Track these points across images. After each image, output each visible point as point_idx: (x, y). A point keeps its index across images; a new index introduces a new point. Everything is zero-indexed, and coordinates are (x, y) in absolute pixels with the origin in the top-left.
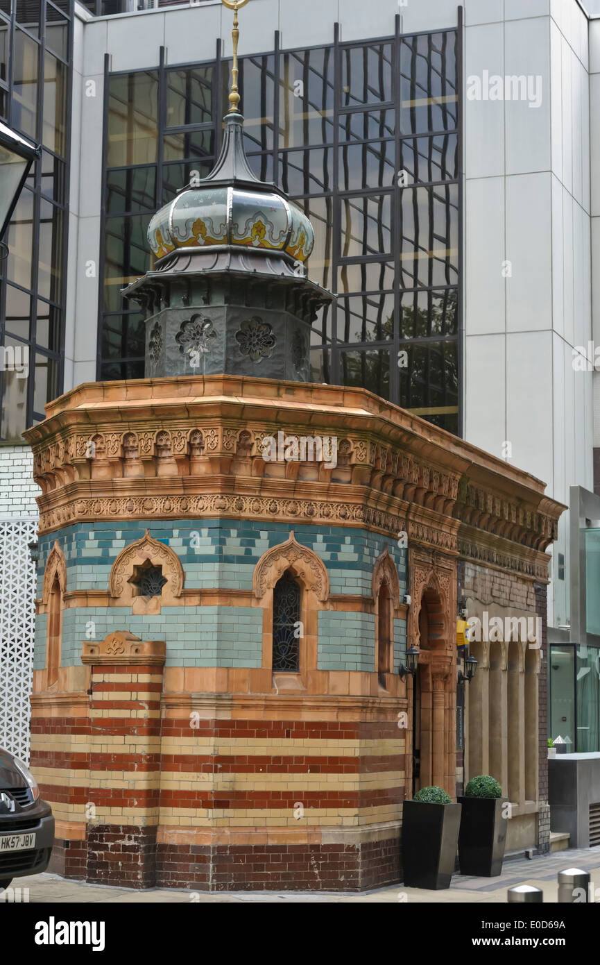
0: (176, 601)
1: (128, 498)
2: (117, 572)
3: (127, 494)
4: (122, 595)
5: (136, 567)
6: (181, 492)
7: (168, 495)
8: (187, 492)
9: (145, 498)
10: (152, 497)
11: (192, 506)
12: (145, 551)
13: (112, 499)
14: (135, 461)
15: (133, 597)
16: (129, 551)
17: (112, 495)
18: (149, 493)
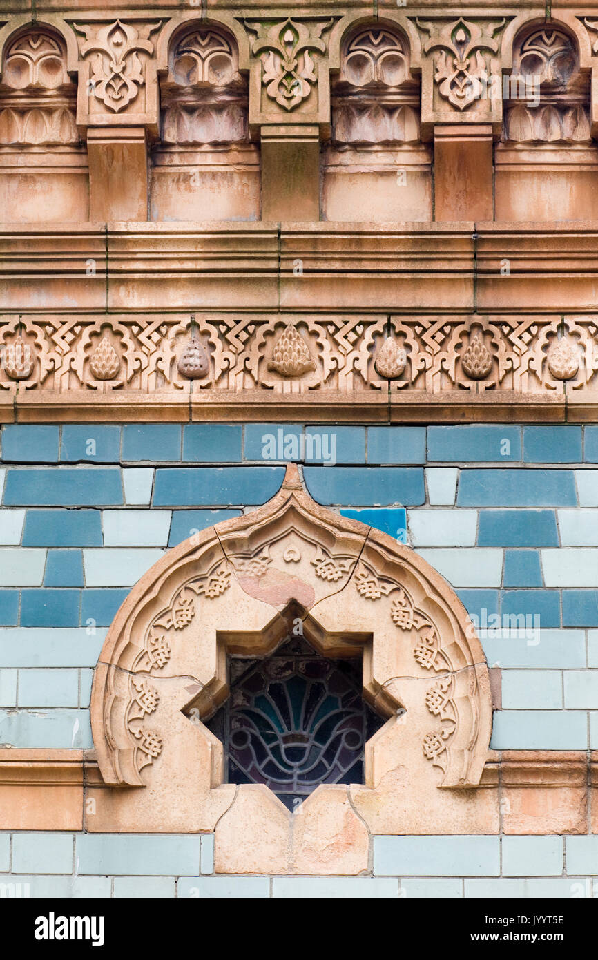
0: (454, 811)
1: (185, 320)
2: (129, 664)
3: (176, 298)
4: (155, 777)
5: (226, 641)
6: (464, 298)
7: (390, 312)
8: (490, 299)
9: (273, 319)
10: (310, 320)
11: (522, 364)
12: (278, 565)
13: (100, 320)
14: (210, 159)
15: (213, 786)
16: (195, 565)
17: (96, 299)
18: (291, 296)
